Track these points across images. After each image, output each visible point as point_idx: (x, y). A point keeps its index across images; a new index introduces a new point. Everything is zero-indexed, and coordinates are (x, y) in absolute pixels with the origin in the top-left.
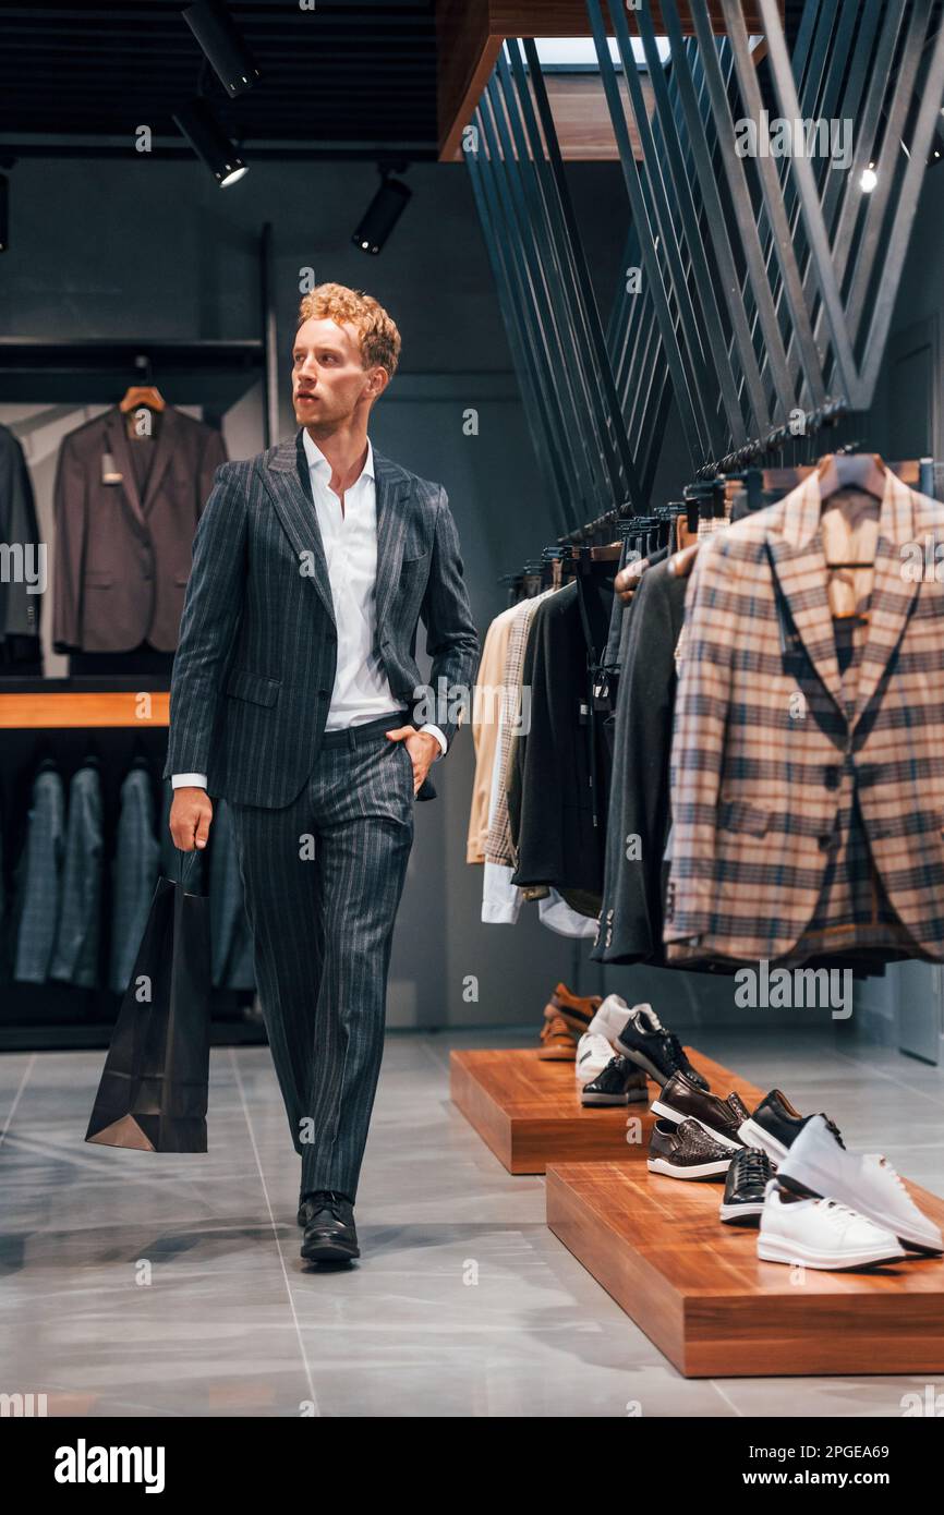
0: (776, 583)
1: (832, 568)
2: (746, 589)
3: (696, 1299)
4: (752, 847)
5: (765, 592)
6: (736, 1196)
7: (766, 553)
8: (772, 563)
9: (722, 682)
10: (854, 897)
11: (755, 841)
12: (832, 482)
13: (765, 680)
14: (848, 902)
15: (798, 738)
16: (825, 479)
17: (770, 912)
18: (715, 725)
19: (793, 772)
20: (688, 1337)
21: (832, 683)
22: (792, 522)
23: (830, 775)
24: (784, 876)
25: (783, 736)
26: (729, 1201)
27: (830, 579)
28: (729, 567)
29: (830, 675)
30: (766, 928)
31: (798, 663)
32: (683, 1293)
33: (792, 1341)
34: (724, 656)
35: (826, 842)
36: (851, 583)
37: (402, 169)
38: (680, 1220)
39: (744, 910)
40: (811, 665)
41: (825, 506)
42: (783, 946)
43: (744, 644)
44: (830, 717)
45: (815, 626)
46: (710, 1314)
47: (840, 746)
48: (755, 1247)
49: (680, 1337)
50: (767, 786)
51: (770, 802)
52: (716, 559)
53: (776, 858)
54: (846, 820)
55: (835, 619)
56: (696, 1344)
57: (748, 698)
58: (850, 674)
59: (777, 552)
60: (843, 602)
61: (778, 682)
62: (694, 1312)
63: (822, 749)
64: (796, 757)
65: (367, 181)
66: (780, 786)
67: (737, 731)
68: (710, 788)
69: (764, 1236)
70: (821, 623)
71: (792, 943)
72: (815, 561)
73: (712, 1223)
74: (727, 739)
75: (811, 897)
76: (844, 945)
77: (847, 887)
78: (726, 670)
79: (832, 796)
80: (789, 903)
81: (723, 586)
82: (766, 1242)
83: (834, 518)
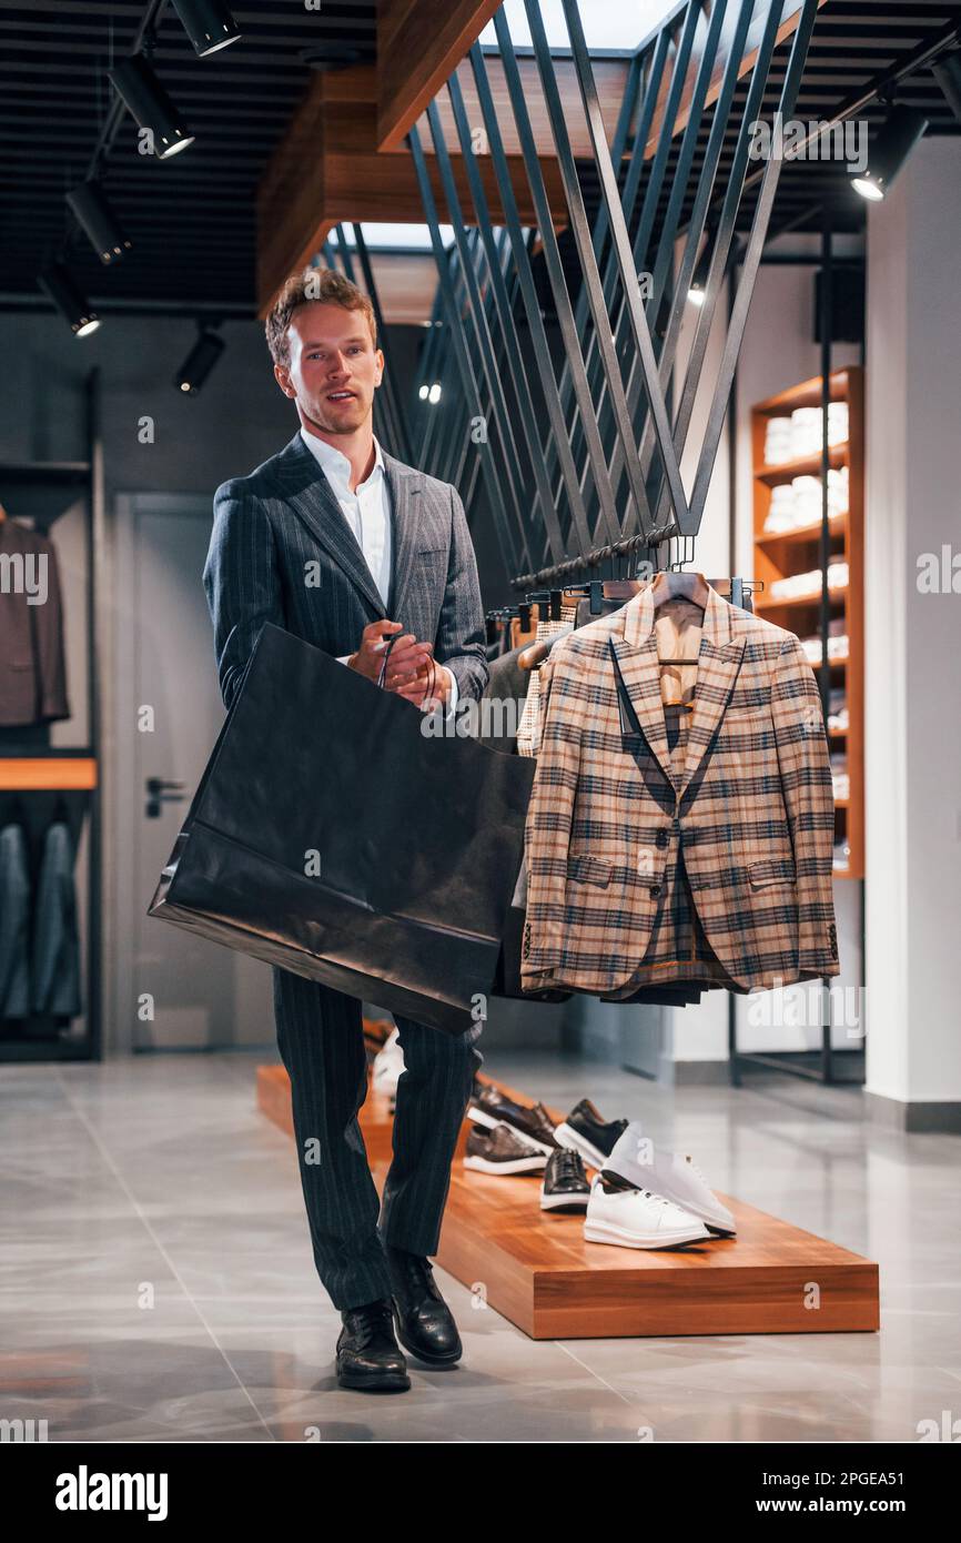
0: (618, 675)
1: (663, 663)
2: (594, 680)
3: (545, 1273)
4: (596, 895)
5: (608, 683)
6: (556, 1189)
7: (610, 651)
8: (615, 661)
9: (574, 757)
10: (677, 938)
11: (599, 890)
12: (664, 593)
13: (608, 756)
14: (672, 943)
15: (634, 804)
16: (658, 590)
17: (612, 949)
18: (567, 793)
19: (631, 834)
20: (537, 1305)
21: (664, 760)
22: (631, 625)
23: (660, 837)
24: (623, 920)
25: (623, 803)
26: (548, 1192)
27: (662, 674)
28: (579, 662)
29: (662, 753)
30: (606, 963)
31: (635, 742)
32: (533, 1269)
33: (620, 1308)
34: (575, 735)
35: (656, 892)
36: (679, 678)
37: (217, 325)
38: (506, 1209)
39: (588, 948)
40: (647, 744)
41: (658, 613)
42: (621, 979)
43: (591, 725)
44: (663, 790)
45: (650, 712)
46: (554, 1286)
47: (669, 813)
48: (581, 1231)
49: (532, 1307)
50: (609, 845)
51: (611, 858)
52: (569, 655)
53: (616, 905)
54: (672, 874)
55: (665, 706)
56: (543, 1311)
57: (595, 771)
58: (677, 752)
59: (619, 650)
60: (673, 692)
61: (619, 758)
62: (543, 1285)
63: (654, 814)
64: (633, 821)
65: (185, 335)
66: (620, 845)
67: (584, 798)
68: (562, 845)
69: (589, 1222)
70: (654, 710)
71: (629, 976)
72: (650, 658)
73: (535, 1211)
74: (576, 805)
75: (644, 937)
76: (668, 978)
77: (672, 929)
78: (577, 747)
79: (661, 854)
80: (627, 943)
81: (575, 677)
82: (591, 1226)
83: (665, 623)
